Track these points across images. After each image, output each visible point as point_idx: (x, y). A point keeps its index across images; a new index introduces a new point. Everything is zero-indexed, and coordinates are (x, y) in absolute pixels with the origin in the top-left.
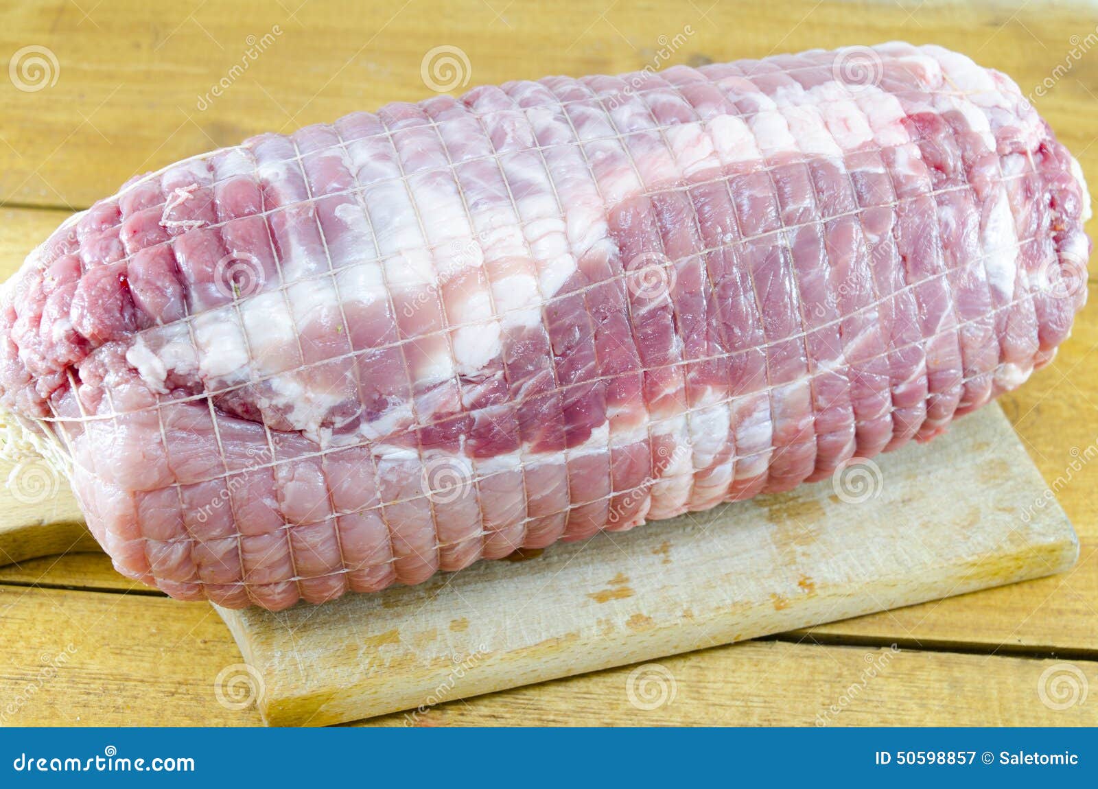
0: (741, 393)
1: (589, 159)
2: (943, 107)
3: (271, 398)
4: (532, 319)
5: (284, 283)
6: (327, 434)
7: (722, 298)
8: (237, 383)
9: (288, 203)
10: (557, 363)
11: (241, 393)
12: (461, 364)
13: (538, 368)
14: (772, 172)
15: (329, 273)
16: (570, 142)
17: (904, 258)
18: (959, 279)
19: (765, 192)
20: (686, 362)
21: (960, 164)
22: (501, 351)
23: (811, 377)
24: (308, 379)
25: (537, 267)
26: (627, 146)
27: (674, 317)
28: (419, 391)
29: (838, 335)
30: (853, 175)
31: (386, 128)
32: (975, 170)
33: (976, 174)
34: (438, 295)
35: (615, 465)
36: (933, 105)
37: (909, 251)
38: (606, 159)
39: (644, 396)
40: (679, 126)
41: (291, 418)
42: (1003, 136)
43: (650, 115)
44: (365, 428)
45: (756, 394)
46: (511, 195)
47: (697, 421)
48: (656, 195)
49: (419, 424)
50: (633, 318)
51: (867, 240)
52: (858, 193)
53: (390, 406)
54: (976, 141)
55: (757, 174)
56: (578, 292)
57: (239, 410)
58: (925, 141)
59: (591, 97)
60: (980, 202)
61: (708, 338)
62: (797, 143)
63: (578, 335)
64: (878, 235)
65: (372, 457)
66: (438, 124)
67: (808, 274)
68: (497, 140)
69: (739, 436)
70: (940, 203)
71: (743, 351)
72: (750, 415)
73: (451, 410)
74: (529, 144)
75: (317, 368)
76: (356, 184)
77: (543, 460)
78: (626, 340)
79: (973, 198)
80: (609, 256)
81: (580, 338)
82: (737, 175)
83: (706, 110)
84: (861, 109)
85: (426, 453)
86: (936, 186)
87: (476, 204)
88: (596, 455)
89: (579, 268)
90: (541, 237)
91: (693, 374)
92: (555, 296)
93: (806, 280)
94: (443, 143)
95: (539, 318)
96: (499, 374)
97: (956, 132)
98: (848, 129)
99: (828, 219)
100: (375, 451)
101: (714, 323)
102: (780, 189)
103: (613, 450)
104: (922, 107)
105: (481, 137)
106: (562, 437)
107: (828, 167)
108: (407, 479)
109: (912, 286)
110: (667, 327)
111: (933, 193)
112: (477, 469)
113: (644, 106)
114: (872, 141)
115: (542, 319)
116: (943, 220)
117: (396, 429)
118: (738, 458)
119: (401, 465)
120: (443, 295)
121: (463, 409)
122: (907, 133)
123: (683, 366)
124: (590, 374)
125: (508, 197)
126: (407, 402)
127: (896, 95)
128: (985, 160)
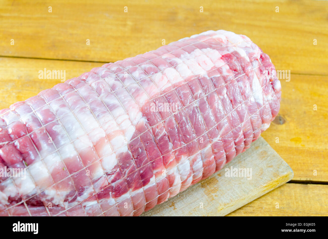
0: (192, 155)
1: (130, 92)
2: (231, 50)
3: (46, 197)
4: (125, 149)
5: (42, 157)
6: (67, 203)
7: (182, 127)
8: (32, 195)
9: (36, 129)
10: (136, 162)
11: (35, 198)
12: (105, 170)
13: (130, 164)
14: (187, 83)
15: (56, 151)
16: (122, 87)
17: (231, 101)
18: (248, 103)
19: (188, 91)
20: (174, 150)
21: (241, 68)
22: (118, 162)
23: (211, 144)
24: (57, 188)
25: (123, 132)
26: (140, 84)
27: (168, 138)
28: (94, 182)
29: (217, 130)
30: (211, 79)
31: (61, 95)
32: (246, 69)
33: (246, 70)
34: (93, 149)
35: (158, 187)
36: (228, 51)
37: (232, 98)
38: (136, 91)
39: (164, 164)
40: (155, 74)
41: (54, 202)
42: (250, 55)
43: (145, 73)
44: (79, 198)
45: (197, 154)
46: (109, 110)
47: (180, 167)
48: (154, 99)
49: (96, 192)
50: (156, 141)
51: (220, 98)
52: (214, 84)
53: (86, 190)
54: (244, 59)
55: (184, 85)
56: (137, 137)
57: (35, 203)
58: (229, 63)
59: (124, 70)
60: (249, 79)
61: (180, 141)
62: (192, 72)
63: (140, 150)
64: (222, 96)
65: (83, 207)
66: (77, 90)
67: (205, 113)
68: (99, 92)
69: (193, 168)
70: (238, 81)
71: (191, 142)
72: (196, 161)
73: (105, 185)
74: (110, 91)
75: (59, 183)
76: (57, 117)
77: (137, 192)
78: (155, 148)
79: (247, 77)
80: (145, 123)
81: (141, 152)
82: (177, 87)
83: (162, 67)
84: (208, 57)
85: (100, 201)
86: (235, 76)
87: (98, 116)
88: (152, 186)
89: (136, 129)
90: (122, 122)
91: (177, 153)
92: (131, 140)
93: (205, 115)
94: (82, 97)
95: (127, 149)
96: (118, 170)
97: (237, 58)
98: (206, 64)
99: (207, 95)
100: (83, 205)
101: (181, 135)
102: (191, 88)
103: (157, 183)
104: (225, 53)
105: (93, 92)
106: (141, 184)
107: (204, 78)
108: (95, 211)
109: (235, 109)
110: (167, 141)
111: (235, 79)
112: (116, 201)
113: (142, 70)
114: (214, 66)
115: (128, 148)
116: (240, 86)
117: (89, 196)
118: (194, 174)
119: (93, 207)
120: (95, 149)
121: (109, 184)
122: (223, 61)
123: (174, 152)
124: (147, 162)
125: (108, 111)
126: (91, 186)
127: (217, 50)
128: (247, 65)
